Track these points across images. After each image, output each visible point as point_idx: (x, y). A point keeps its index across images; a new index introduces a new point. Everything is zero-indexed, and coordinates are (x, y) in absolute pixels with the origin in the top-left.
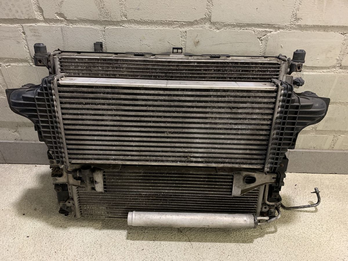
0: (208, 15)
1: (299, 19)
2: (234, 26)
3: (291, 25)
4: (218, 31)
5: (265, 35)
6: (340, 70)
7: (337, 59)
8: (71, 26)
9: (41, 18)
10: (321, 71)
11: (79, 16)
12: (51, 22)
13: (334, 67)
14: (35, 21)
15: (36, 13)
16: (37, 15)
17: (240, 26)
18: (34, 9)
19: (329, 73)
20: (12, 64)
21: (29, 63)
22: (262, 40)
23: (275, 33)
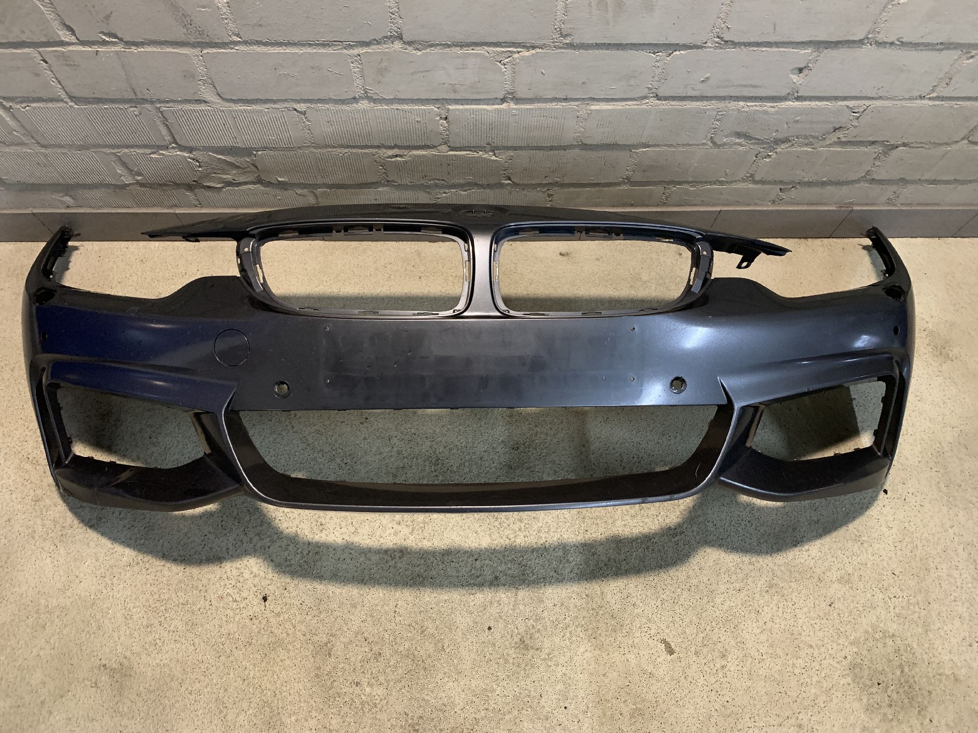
0: (397, 32)
1: (567, 35)
2: (449, 46)
3: (553, 43)
4: (419, 53)
5: (509, 57)
6: (657, 101)
7: (648, 88)
8: (134, 49)
9: (73, 39)
10: (623, 103)
11: (147, 37)
12: (93, 44)
13: (645, 97)
14: (62, 44)
15: (60, 33)
16: (65, 36)
17: (462, 45)
18: (55, 27)
19: (638, 107)
20: (34, 105)
21: (66, 103)
22: (505, 64)
23: (527, 54)
